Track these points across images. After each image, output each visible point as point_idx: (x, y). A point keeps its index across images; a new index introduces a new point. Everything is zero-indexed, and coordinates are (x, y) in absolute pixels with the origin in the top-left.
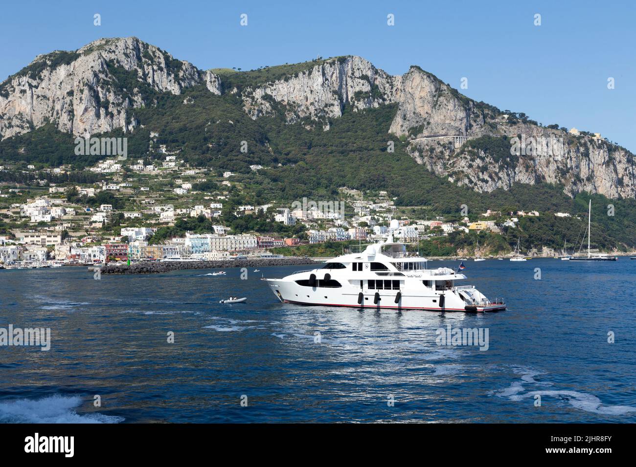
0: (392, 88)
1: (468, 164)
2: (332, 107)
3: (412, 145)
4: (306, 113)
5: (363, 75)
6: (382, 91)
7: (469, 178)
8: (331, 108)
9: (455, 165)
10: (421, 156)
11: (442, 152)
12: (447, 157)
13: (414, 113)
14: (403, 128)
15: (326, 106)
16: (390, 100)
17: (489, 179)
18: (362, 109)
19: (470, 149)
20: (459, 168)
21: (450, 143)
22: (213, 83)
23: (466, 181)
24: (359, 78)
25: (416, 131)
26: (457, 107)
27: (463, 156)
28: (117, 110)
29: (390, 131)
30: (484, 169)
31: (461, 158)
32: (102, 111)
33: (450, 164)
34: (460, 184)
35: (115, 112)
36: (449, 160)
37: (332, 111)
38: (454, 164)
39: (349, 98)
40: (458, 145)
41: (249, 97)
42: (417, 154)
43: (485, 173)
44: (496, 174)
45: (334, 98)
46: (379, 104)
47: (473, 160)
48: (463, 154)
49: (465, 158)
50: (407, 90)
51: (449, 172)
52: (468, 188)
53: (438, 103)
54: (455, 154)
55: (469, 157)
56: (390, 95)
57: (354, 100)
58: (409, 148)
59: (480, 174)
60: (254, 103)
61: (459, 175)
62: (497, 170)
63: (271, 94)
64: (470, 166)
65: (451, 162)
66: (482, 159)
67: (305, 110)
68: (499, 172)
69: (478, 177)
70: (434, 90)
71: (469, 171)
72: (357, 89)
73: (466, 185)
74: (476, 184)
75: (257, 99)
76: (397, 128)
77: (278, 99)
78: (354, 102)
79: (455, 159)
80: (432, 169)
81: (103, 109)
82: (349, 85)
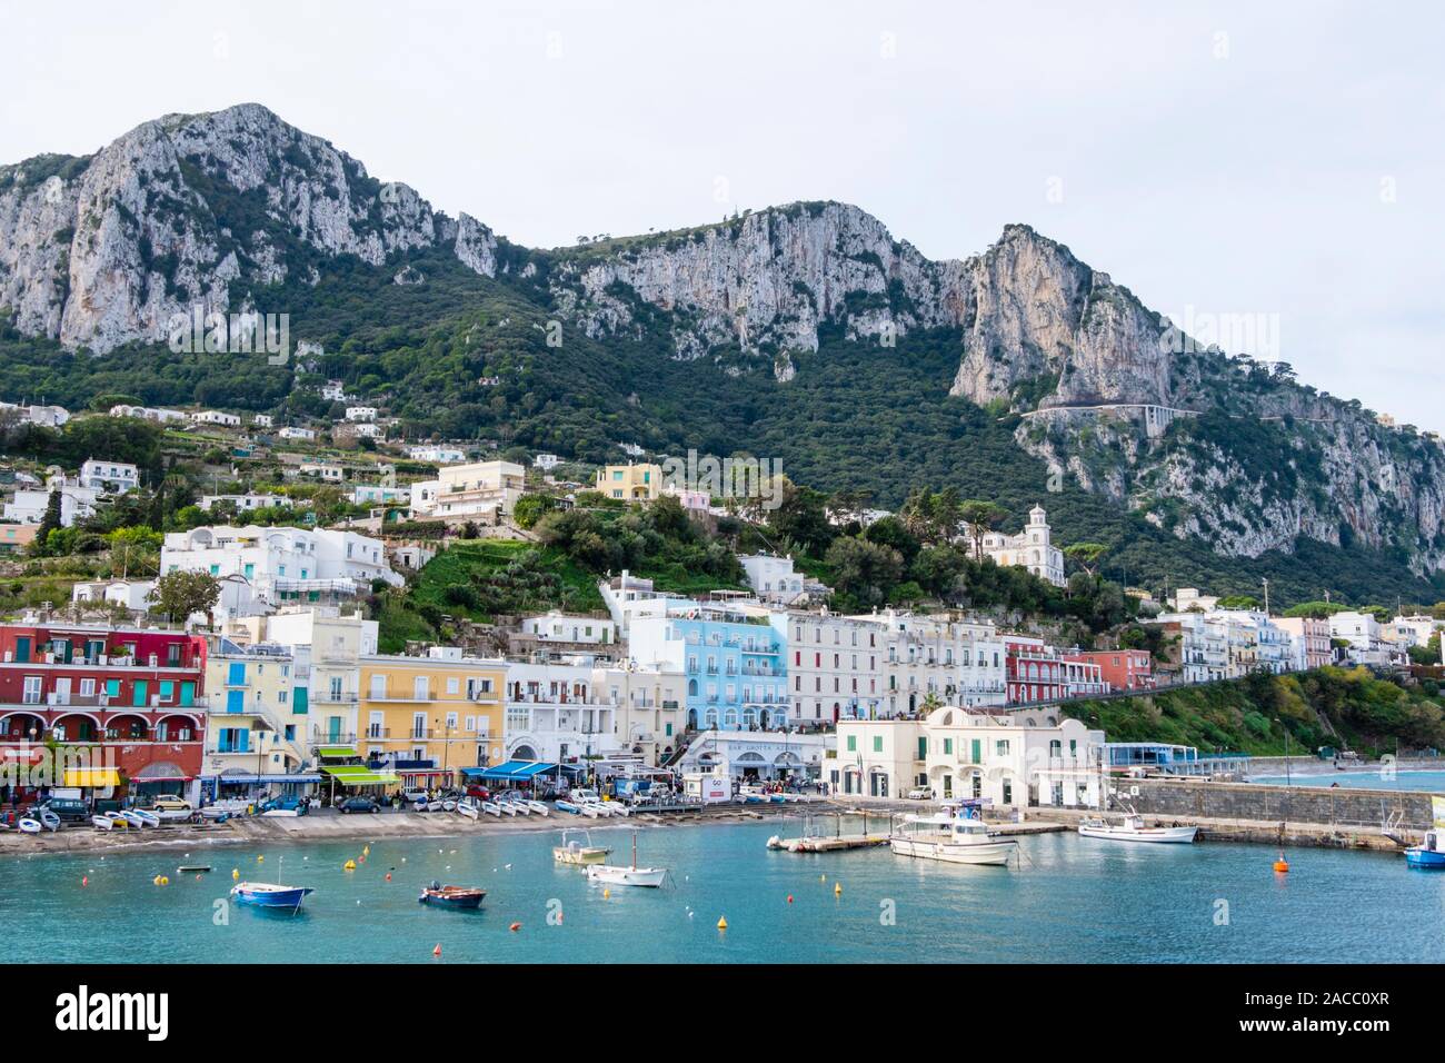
0: (937, 291)
1: (1190, 479)
2: (792, 323)
3: (1030, 423)
4: (724, 336)
5: (865, 251)
6: (913, 296)
7: (1199, 517)
8: (791, 327)
9: (1157, 481)
10: (1062, 456)
11: (1115, 446)
12: (1133, 460)
13: (1023, 344)
14: (994, 383)
15: (777, 320)
16: (934, 320)
17: (1246, 523)
18: (868, 334)
19: (1189, 440)
20: (1168, 490)
21: (1135, 422)
22: (472, 245)
23: (1194, 526)
24: (857, 258)
25: (1034, 388)
26: (1144, 328)
27: (1175, 456)
28: (201, 281)
29: (954, 392)
30: (1229, 495)
31: (1172, 462)
32: (157, 283)
33: (1143, 478)
34: (1179, 532)
35: (195, 287)
36: (1137, 467)
37: (792, 335)
38: (1153, 479)
39: (832, 307)
40: (1154, 429)
41: (569, 287)
42: (1046, 449)
43: (1234, 506)
44: (1258, 510)
45: (797, 302)
46: (906, 326)
47: (1201, 470)
48: (1174, 451)
49: (1184, 464)
50: (1000, 286)
51: (1143, 499)
52: (1199, 544)
53: (1093, 316)
54: (1151, 452)
55: (1191, 462)
56: (932, 309)
57: (844, 310)
58: (1020, 434)
59: (1225, 509)
60: (583, 302)
61: (1172, 509)
62: (1260, 502)
63: (630, 282)
64: (1197, 486)
65: (1145, 472)
66: (1222, 468)
67: (722, 327)
68: (1264, 507)
69: (1221, 517)
70: (1075, 286)
71: (1198, 497)
72: (854, 285)
73: (1194, 535)
74: (1216, 536)
75: (593, 293)
76: (976, 382)
77: (648, 296)
78: (845, 318)
79: (1155, 467)
80: (1096, 489)
81: (156, 275)
82: (831, 273)
